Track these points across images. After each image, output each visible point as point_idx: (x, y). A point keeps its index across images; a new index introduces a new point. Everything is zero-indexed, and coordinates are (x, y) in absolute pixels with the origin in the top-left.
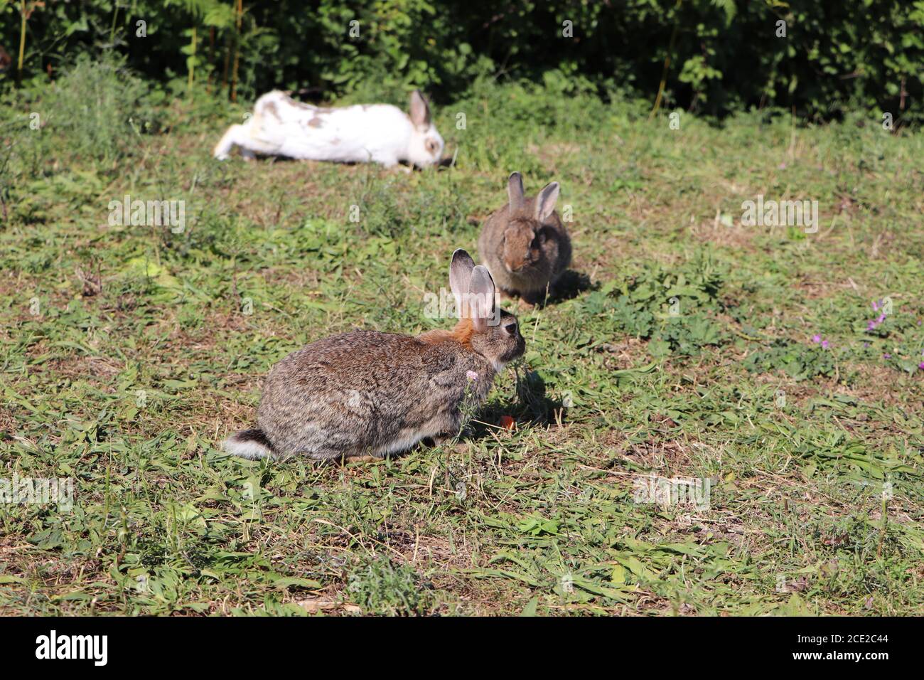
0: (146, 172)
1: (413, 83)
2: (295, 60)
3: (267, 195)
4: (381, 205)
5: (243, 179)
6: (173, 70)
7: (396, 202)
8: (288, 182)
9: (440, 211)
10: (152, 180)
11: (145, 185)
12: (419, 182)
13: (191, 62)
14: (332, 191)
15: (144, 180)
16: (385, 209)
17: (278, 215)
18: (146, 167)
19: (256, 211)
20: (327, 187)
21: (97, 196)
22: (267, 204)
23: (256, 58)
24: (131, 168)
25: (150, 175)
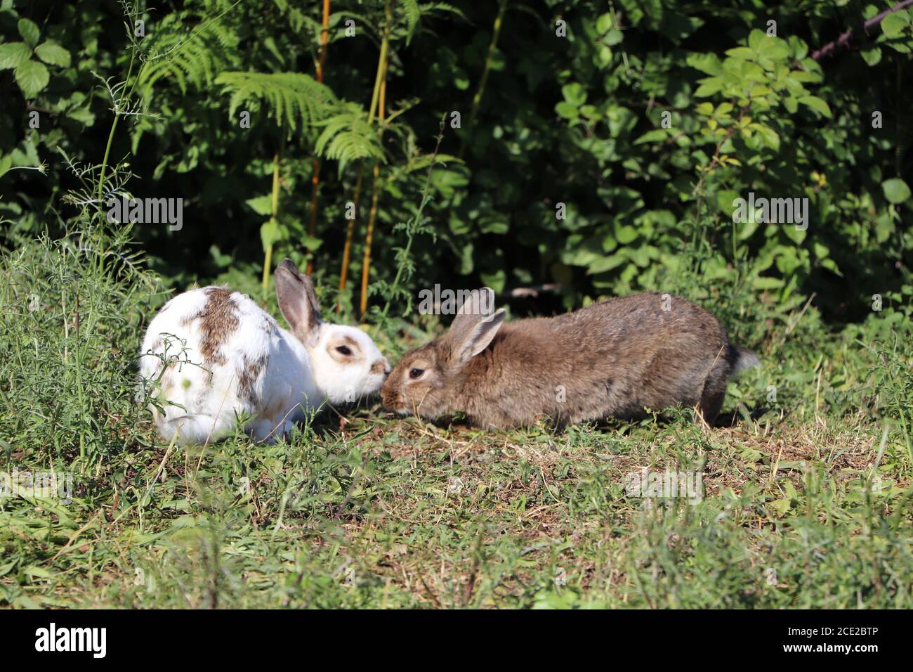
0: (171, 485)
1: (772, 272)
2: (501, 228)
3: (446, 536)
4: (709, 558)
5: (389, 497)
6: (224, 252)
7: (746, 552)
8: (491, 504)
9: (848, 575)
10: (182, 504)
11: (170, 514)
12: (794, 504)
13: (270, 233)
14: (593, 524)
15: (167, 503)
16: (720, 567)
17: (473, 578)
18: (171, 475)
19: (421, 572)
20: (581, 516)
21: (61, 542)
22: (445, 556)
23: (416, 222)
24: (135, 475)
25: (179, 493)
